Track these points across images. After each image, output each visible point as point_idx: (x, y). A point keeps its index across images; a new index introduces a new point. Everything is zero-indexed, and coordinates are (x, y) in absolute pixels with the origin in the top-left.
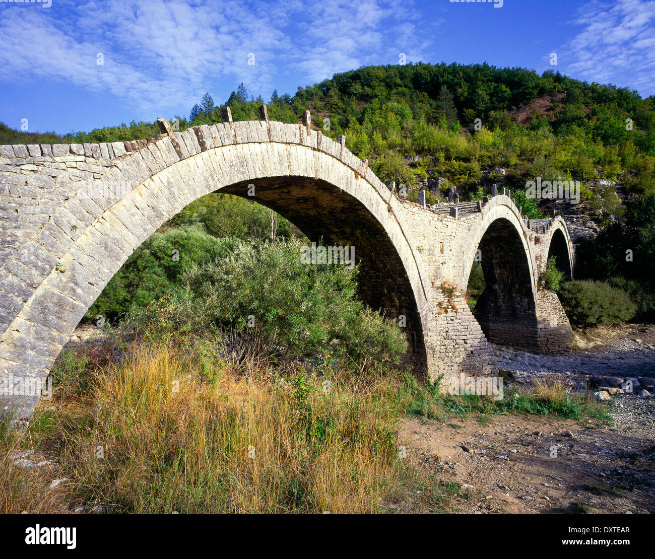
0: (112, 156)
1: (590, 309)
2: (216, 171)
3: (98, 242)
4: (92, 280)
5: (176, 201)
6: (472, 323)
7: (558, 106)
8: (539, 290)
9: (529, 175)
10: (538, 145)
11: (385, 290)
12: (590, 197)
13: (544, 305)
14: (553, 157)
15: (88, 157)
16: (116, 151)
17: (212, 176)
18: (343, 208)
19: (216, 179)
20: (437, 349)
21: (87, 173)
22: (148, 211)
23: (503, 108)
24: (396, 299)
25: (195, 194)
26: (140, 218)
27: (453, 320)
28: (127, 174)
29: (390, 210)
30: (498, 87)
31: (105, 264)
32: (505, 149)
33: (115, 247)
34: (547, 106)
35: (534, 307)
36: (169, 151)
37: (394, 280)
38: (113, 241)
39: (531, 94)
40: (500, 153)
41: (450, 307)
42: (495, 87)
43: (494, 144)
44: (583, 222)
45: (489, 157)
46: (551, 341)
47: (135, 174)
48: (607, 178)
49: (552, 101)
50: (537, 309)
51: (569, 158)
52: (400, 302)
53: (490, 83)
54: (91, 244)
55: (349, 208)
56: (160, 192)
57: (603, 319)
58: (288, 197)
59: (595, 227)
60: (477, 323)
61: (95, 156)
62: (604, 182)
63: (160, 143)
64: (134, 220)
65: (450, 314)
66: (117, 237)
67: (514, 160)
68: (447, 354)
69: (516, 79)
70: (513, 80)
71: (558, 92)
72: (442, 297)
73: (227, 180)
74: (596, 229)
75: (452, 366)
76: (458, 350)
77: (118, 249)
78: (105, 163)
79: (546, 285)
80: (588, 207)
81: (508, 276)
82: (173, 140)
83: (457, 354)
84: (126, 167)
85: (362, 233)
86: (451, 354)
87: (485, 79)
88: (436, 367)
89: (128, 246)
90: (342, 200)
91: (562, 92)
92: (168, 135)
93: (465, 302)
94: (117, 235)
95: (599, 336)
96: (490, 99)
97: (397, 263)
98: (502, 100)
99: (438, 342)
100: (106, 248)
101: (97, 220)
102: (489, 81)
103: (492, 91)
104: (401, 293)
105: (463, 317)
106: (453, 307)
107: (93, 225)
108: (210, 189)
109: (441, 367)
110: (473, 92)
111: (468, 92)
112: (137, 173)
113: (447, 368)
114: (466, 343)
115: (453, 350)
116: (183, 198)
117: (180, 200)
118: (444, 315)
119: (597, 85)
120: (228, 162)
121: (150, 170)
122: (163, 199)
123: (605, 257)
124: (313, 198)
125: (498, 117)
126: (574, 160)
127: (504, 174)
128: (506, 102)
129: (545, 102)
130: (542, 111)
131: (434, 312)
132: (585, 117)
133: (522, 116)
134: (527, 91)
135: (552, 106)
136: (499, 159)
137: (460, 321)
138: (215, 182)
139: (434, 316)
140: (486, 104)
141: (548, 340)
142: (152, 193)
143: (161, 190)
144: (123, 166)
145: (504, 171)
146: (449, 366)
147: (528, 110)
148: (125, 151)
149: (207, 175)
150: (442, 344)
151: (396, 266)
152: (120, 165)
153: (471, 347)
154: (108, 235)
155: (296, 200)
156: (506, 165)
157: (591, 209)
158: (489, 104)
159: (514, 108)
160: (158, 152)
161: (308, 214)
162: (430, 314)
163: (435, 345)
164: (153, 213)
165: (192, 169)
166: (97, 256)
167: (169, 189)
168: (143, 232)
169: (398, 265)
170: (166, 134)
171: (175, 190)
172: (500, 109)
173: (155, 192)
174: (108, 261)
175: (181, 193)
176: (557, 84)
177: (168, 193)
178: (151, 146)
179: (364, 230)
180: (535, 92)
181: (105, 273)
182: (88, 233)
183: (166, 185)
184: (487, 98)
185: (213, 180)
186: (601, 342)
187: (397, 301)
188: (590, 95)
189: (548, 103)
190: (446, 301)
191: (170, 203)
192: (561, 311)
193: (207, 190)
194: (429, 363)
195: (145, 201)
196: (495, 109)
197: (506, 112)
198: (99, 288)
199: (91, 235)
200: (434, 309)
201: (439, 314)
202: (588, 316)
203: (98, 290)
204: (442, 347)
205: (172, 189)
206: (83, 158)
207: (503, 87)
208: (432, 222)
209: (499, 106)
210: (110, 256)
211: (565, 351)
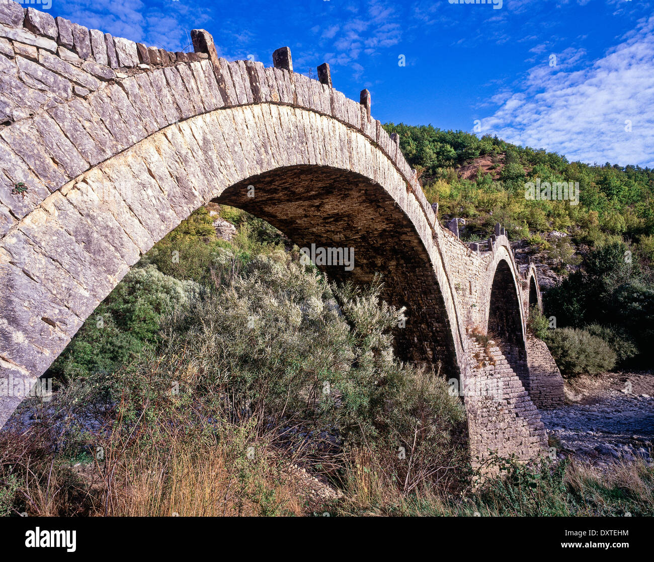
0: (113, 60)
1: (578, 358)
2: (271, 139)
3: (71, 229)
4: (53, 312)
5: (216, 176)
6: (512, 378)
7: (498, 166)
8: (528, 338)
9: (489, 224)
10: (493, 197)
11: (416, 338)
12: (547, 247)
13: (535, 355)
14: (508, 208)
15: (64, 45)
16: (122, 55)
17: (264, 145)
18: (384, 230)
19: (270, 152)
20: (479, 412)
21: (60, 77)
22: (169, 185)
23: (449, 166)
24: (428, 349)
25: (242, 170)
26: (156, 194)
27: (492, 375)
28: (139, 103)
29: (435, 237)
30: (443, 147)
31: (82, 279)
32: (463, 199)
33: (106, 244)
34: (488, 166)
35: (525, 357)
36: (210, 85)
37: (429, 325)
38: (104, 232)
39: (473, 154)
40: (458, 204)
41: (487, 358)
42: (440, 147)
43: (451, 196)
44: (544, 271)
45: (449, 207)
46: (543, 393)
47: (153, 107)
48: (559, 230)
49: (493, 162)
50: (528, 359)
51: (522, 210)
52: (434, 354)
53: (436, 143)
54: (57, 233)
55: (391, 231)
56: (190, 154)
57: (588, 368)
58: (317, 213)
59: (554, 276)
60: (517, 378)
61: (79, 49)
62: (557, 234)
63: (195, 65)
64: (146, 197)
65: (489, 367)
66: (110, 224)
67: (472, 211)
68: (490, 418)
69: (459, 140)
70: (457, 142)
71: (498, 153)
72: (477, 348)
73: (284, 157)
74: (555, 278)
75: (496, 433)
76: (501, 413)
77: (112, 249)
78: (98, 69)
79: (535, 332)
80: (546, 255)
81: (498, 324)
82: (216, 70)
83: (501, 417)
84: (137, 90)
85: (397, 265)
86: (494, 419)
87: (431, 139)
88: (479, 436)
89: (130, 244)
90: (387, 219)
91: (500, 154)
92: (209, 58)
93: (500, 353)
94: (111, 221)
95: (584, 387)
96: (437, 157)
97: (437, 304)
98: (448, 159)
99: (480, 404)
100: (88, 244)
101: (73, 182)
102: (433, 141)
103: (438, 150)
104: (436, 341)
105: (502, 371)
106: (491, 359)
107: (64, 191)
108: (262, 167)
109: (485, 435)
110: (421, 150)
111: (417, 150)
112: (156, 106)
113: (491, 436)
114: (509, 403)
115: (496, 413)
116: (225, 172)
117: (221, 175)
118: (482, 369)
119: (530, 149)
120: (285, 130)
121: (178, 108)
122: (194, 167)
123: (572, 305)
124: (348, 216)
125: (446, 173)
126: (527, 212)
127: (464, 223)
128: (452, 160)
129: (487, 161)
130: (485, 170)
131: (472, 366)
132: (528, 175)
133: (467, 174)
134: (470, 151)
135: (493, 165)
136: (457, 210)
137: (499, 376)
138: (268, 157)
139: (472, 371)
140: (433, 161)
141: (540, 393)
142: (178, 153)
143: (192, 151)
144: (133, 86)
145: (464, 221)
146: (492, 433)
147: (472, 168)
148: (136, 60)
149: (259, 144)
150: (484, 405)
151: (434, 308)
152: (127, 83)
153: (516, 408)
154: (93, 218)
155: (325, 219)
156: (465, 215)
157: (549, 258)
158: (436, 162)
159: (459, 166)
160: (192, 81)
161: (331, 239)
162: (468, 367)
163: (476, 407)
164: (178, 189)
165: (239, 127)
166: (66, 259)
167: (205, 153)
168: (159, 222)
169: (437, 307)
170: (206, 55)
171: (213, 154)
172: (447, 167)
173: (183, 152)
174: (89, 273)
175: (222, 163)
176: (496, 146)
177: (203, 158)
178: (182, 67)
179: (402, 262)
180: (478, 153)
181: (82, 297)
182: (52, 209)
183: (201, 143)
184: (434, 156)
185: (267, 152)
186: (588, 393)
187: (430, 352)
188: (525, 157)
189: (489, 163)
190: (482, 351)
191: (205, 175)
192: (551, 361)
193: (258, 167)
194: (471, 431)
195: (165, 164)
196: (441, 166)
197: (452, 169)
198: (65, 332)
199: (57, 213)
200: (471, 361)
201: (477, 367)
202: (574, 365)
203: (62, 335)
204: (485, 410)
205: (210, 153)
206: (52, 45)
207: (448, 147)
208: (464, 257)
209: (445, 164)
210: (95, 263)
211: (558, 404)
